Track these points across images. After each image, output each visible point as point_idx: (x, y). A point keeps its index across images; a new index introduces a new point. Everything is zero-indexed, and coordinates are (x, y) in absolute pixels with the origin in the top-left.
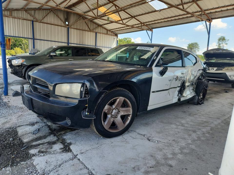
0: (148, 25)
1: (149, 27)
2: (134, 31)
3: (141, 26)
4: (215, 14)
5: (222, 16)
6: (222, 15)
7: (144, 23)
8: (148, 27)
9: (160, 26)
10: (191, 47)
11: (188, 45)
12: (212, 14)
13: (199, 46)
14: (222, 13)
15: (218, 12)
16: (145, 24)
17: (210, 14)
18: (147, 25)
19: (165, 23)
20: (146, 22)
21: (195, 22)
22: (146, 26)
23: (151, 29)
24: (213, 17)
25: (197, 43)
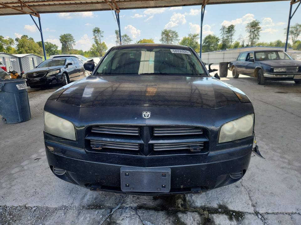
0: (31, 6)
1: (33, 10)
2: (3, 13)
3: (21, 7)
4: (123, 3)
5: (130, 7)
6: (130, 5)
7: (25, 3)
8: (31, 9)
9: (51, 11)
10: (64, 39)
11: (60, 37)
12: (120, 3)
13: (74, 38)
14: (130, 4)
15: (126, 2)
16: (27, 4)
17: (118, 3)
18: (29, 5)
19: (61, 6)
20: (29, 2)
21: (101, 10)
22: (29, 8)
23: (37, 14)
24: (121, 7)
25: (71, 35)
